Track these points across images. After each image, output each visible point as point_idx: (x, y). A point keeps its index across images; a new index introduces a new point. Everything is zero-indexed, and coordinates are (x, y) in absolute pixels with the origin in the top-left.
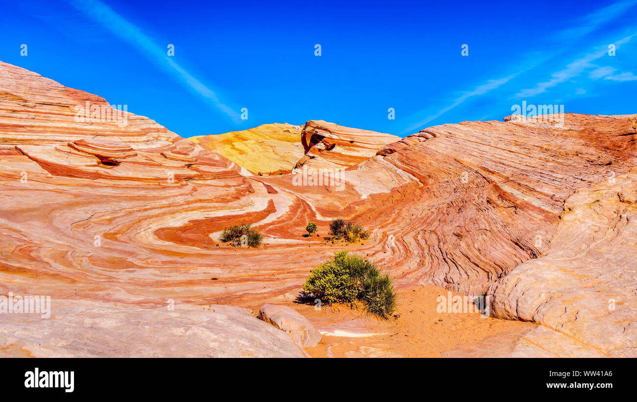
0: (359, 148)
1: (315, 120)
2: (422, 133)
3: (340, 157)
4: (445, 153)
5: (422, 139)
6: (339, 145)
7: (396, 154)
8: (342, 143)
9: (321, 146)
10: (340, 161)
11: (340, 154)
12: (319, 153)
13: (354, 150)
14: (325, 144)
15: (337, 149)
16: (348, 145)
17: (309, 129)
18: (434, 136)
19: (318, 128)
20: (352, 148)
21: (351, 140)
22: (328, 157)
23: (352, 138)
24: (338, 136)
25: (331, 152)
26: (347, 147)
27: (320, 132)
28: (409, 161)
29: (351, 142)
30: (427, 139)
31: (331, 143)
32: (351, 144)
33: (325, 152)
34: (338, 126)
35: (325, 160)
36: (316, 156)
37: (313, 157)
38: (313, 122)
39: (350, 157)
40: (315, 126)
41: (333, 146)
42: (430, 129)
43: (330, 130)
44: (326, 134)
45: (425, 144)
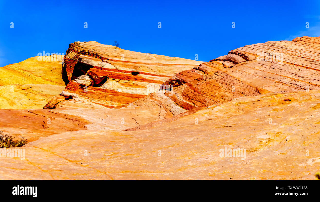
0: (145, 83)
1: (83, 41)
2: (230, 55)
3: (113, 97)
4: (249, 81)
5: (228, 64)
6: (114, 77)
7: (184, 87)
8: (119, 75)
9: (85, 80)
10: (113, 103)
11: (114, 93)
12: (81, 90)
13: (137, 86)
14: (90, 77)
15: (110, 85)
16: (129, 78)
17: (72, 55)
18: (246, 58)
19: (84, 53)
20: (134, 82)
21: (134, 70)
22: (94, 96)
23: (136, 67)
24: (112, 64)
25: (99, 89)
26: (126, 81)
27: (86, 59)
28: (196, 95)
29: (135, 73)
30: (235, 63)
31: (101, 75)
32: (135, 77)
33: (91, 89)
34: (118, 50)
35: (87, 101)
36: (74, 95)
37: (70, 97)
38: (78, 45)
39: (130, 96)
40: (80, 51)
41: (104, 80)
42: (242, 50)
43: (102, 56)
44: (95, 63)
45: (229, 71)
